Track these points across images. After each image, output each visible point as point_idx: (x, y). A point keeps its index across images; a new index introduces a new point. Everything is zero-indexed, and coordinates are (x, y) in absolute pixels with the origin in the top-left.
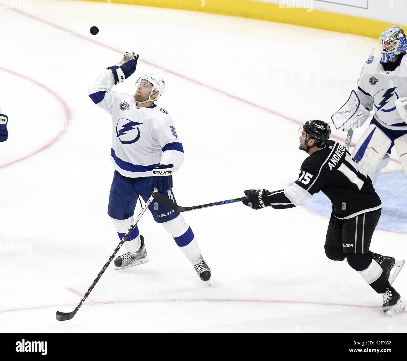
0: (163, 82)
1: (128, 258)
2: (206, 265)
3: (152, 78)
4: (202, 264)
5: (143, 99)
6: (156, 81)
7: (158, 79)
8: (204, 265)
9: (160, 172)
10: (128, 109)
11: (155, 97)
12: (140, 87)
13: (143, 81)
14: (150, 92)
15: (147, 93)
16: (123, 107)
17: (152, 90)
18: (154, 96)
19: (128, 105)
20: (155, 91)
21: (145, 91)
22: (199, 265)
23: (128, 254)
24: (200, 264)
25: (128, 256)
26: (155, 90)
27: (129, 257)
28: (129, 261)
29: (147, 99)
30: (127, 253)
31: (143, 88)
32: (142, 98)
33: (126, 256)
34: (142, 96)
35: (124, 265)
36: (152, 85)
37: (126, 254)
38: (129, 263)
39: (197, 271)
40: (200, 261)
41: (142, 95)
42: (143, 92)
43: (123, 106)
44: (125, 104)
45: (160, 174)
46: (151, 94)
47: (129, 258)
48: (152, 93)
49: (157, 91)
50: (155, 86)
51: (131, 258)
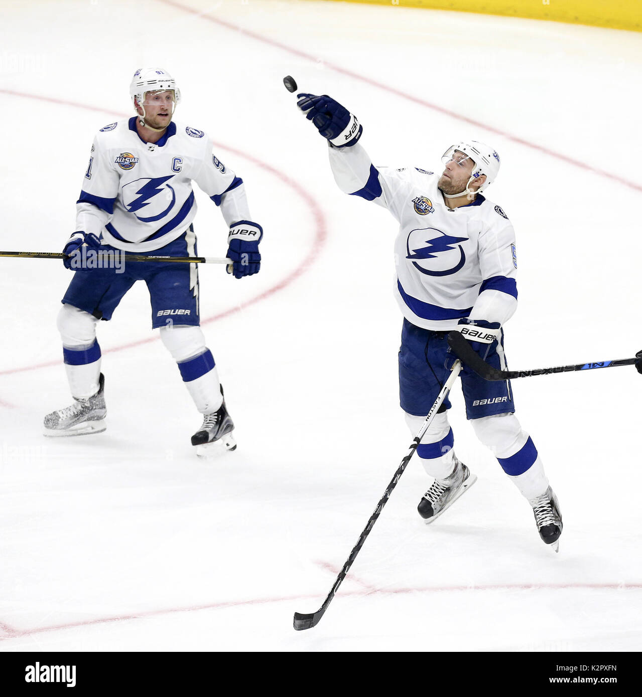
0: (496, 156)
1: (438, 495)
2: (556, 510)
3: (474, 150)
4: (549, 507)
5: (455, 188)
6: (480, 156)
7: (485, 151)
8: (551, 511)
9: (478, 332)
10: (432, 210)
11: (478, 185)
12: (451, 165)
13: (457, 155)
14: (468, 176)
15: (463, 177)
16: (423, 208)
17: (473, 174)
18: (476, 184)
19: (430, 202)
20: (478, 176)
21: (459, 174)
22: (542, 509)
23: (435, 488)
24: (544, 508)
25: (437, 490)
26: (477, 173)
27: (441, 493)
28: (443, 499)
29: (463, 189)
30: (433, 486)
31: (456, 166)
32: (453, 187)
33: (433, 491)
34: (454, 184)
35: (438, 509)
36: (473, 163)
37: (431, 489)
38: (446, 502)
39: (536, 519)
40: (545, 502)
41: (453, 181)
42: (455, 176)
43: (421, 207)
44: (423, 202)
45: (478, 337)
46: (471, 180)
47: (441, 495)
48: (472, 178)
49: (483, 174)
50: (480, 164)
51: (443, 492)
